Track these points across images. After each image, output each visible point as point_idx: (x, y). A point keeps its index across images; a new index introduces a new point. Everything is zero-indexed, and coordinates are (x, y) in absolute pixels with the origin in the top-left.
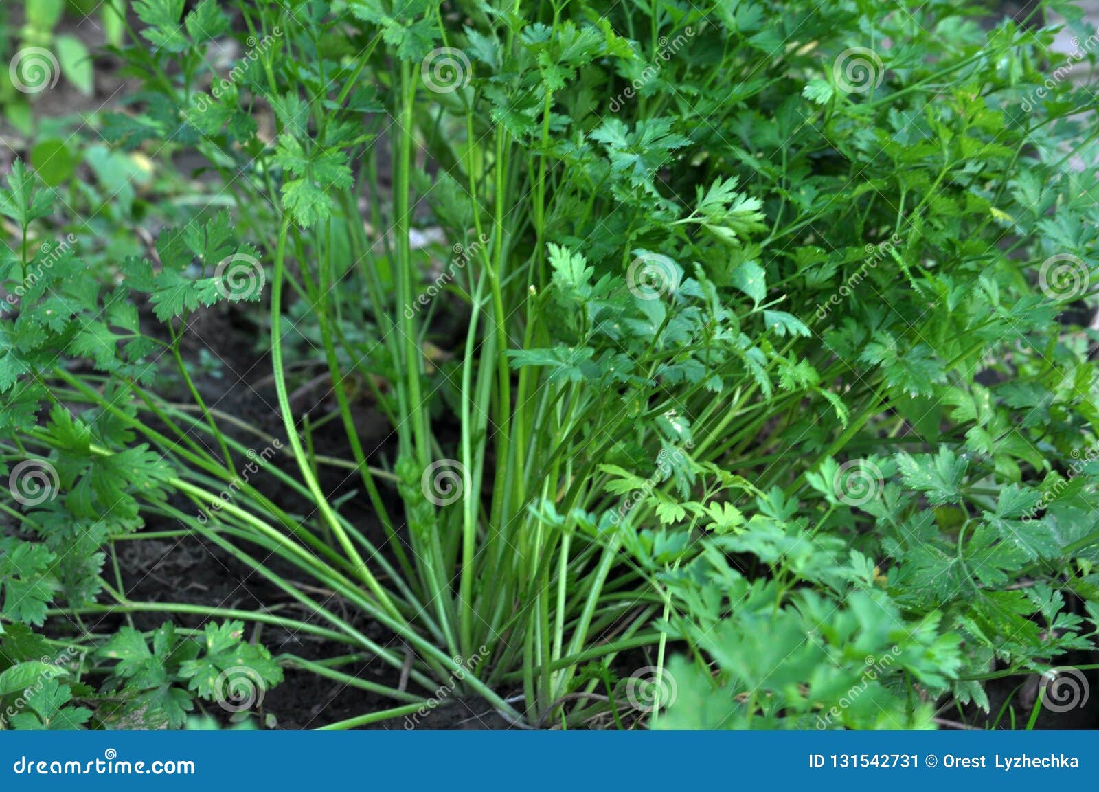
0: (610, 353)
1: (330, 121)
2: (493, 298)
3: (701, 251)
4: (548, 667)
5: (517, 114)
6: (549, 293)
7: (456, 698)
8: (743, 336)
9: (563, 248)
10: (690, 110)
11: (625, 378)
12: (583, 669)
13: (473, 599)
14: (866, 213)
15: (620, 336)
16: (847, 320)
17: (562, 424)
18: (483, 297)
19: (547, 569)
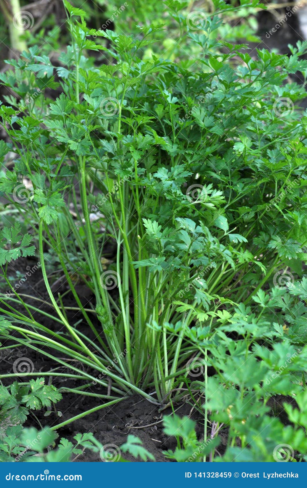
0: (172, 257)
1: (53, 181)
2: (124, 241)
3: (202, 214)
4: (163, 380)
5: (125, 171)
6: (146, 237)
7: (130, 396)
8: (221, 245)
9: (149, 220)
10: (191, 159)
11: (178, 267)
12: (177, 379)
13: (132, 356)
14: (264, 190)
15: (175, 251)
16: (261, 233)
17: (157, 286)
18: (121, 240)
19: (158, 343)
